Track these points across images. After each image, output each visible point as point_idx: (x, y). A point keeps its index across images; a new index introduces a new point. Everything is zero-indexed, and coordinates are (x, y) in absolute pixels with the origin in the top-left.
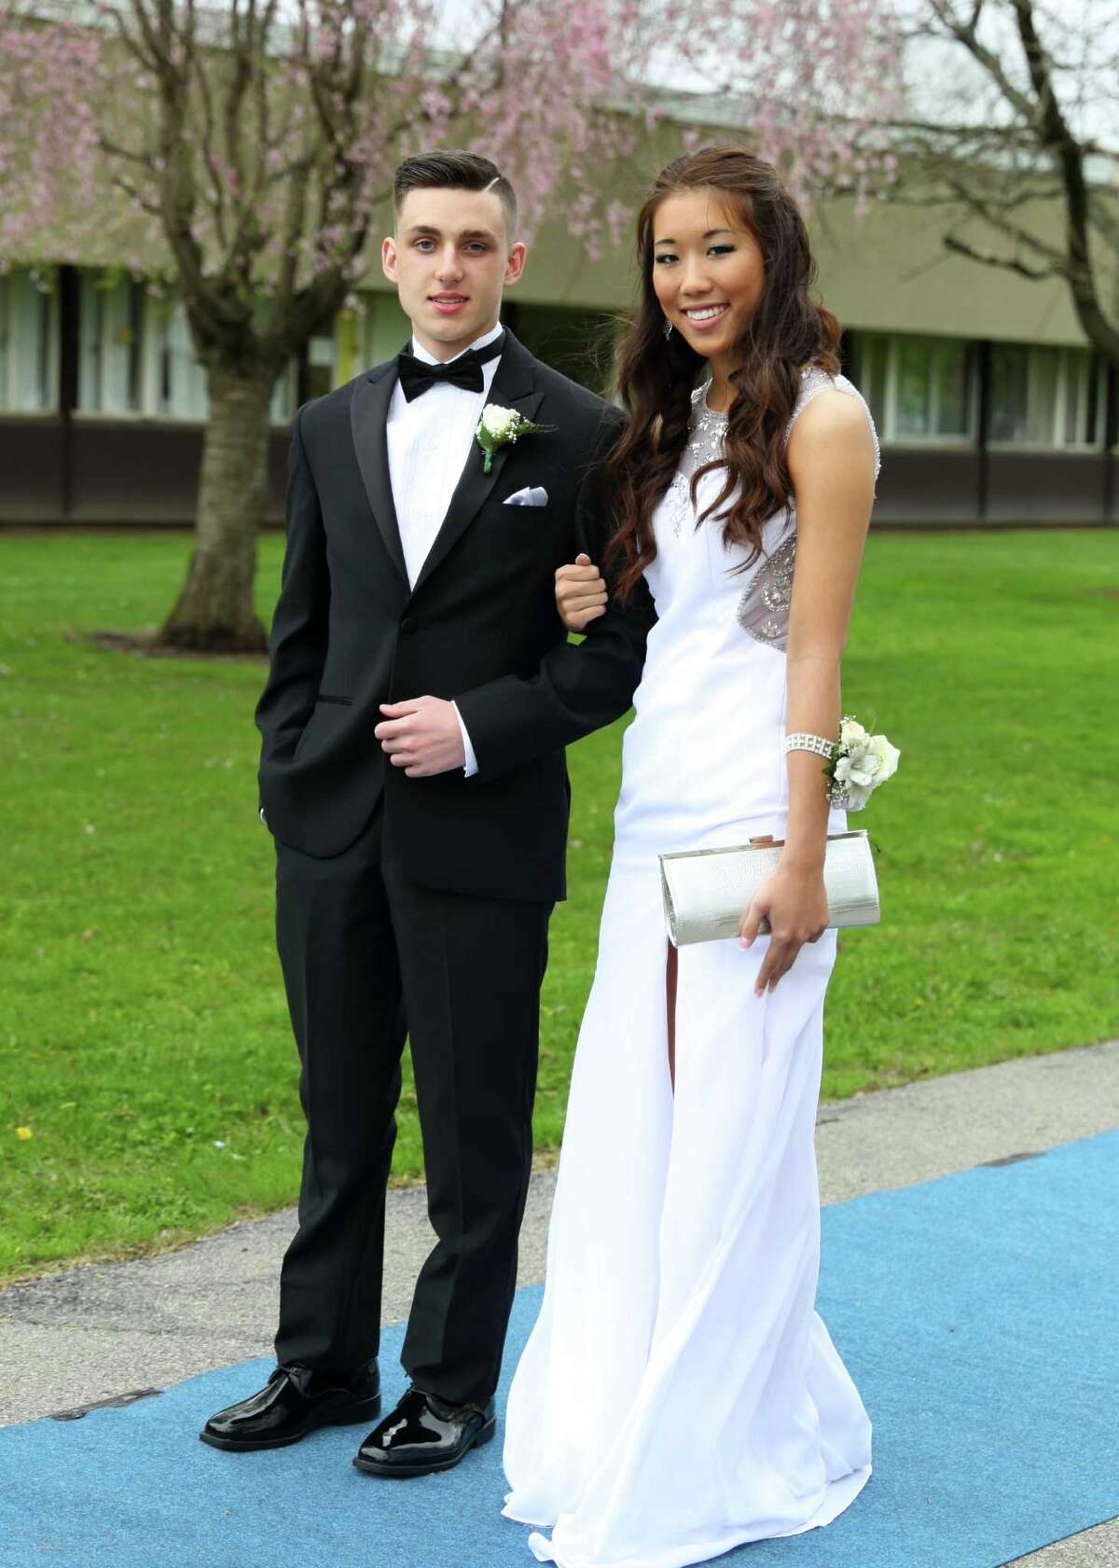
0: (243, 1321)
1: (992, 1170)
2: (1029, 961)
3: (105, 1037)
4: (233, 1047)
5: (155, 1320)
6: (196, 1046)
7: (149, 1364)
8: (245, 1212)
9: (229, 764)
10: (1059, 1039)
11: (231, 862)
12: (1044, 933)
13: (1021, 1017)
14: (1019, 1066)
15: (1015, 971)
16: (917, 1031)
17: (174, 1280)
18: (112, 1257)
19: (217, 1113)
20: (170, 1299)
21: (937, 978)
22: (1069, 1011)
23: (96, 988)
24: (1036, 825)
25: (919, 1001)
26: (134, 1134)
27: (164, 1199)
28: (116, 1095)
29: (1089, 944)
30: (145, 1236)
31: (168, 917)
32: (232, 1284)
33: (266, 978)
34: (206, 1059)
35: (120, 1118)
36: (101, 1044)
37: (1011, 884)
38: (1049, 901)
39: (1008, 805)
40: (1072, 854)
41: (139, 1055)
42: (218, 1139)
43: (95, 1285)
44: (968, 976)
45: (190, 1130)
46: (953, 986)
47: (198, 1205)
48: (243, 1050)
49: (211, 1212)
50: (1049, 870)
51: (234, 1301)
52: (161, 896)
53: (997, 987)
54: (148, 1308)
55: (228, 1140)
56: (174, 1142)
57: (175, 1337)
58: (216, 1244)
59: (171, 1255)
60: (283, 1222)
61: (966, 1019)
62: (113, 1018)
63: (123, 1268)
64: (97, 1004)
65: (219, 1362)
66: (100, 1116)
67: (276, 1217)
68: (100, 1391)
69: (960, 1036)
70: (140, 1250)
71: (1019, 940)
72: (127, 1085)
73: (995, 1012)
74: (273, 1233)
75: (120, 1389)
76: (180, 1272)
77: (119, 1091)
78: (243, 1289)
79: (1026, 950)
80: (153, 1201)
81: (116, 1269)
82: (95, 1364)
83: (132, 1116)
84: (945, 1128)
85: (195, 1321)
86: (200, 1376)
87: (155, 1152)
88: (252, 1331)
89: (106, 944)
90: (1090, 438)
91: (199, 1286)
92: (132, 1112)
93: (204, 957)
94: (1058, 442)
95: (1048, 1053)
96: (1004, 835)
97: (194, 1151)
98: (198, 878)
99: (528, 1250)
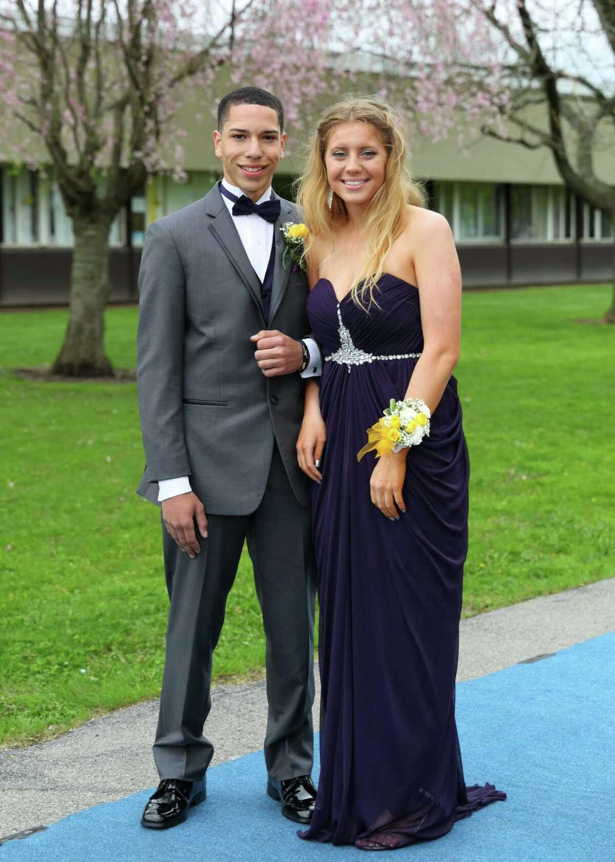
0: (96, 780)
1: (526, 665)
2: (543, 538)
3: (18, 609)
4: (91, 612)
5: (44, 782)
6: (70, 612)
7: (40, 810)
8: (97, 712)
9: (90, 442)
10: (561, 584)
11: (91, 501)
12: (551, 521)
13: (540, 572)
14: (539, 601)
15: (536, 545)
16: (481, 583)
17: (56, 756)
18: (20, 744)
19: (82, 652)
20: (53, 769)
21: (492, 551)
22: (567, 567)
23: (13, 580)
24: (544, 458)
25: (482, 565)
26: (34, 667)
27: (50, 707)
28: (23, 644)
29: (576, 526)
30: (40, 730)
31: (56, 535)
32: (90, 757)
33: (110, 569)
34: (76, 620)
35: (26, 658)
36: (16, 613)
37: (531, 493)
38: (553, 502)
39: (528, 446)
40: (566, 474)
41: (37, 619)
42: (82, 668)
43: (9, 762)
44: (509, 549)
45: (66, 663)
46: (501, 555)
47: (70, 709)
48: (97, 613)
49: (78, 713)
50: (553, 483)
51: (90, 768)
52: (52, 523)
53: (525, 554)
54: (40, 775)
55: (88, 668)
56: (57, 671)
57: (55, 792)
58: (80, 733)
59: (54, 741)
60: (120, 717)
61: (509, 574)
62: (23, 597)
63: (26, 751)
64: (14, 589)
65: (82, 807)
66: (13, 657)
67: (116, 714)
68: (11, 829)
69: (505, 585)
70: (37, 740)
71: (537, 526)
72: (30, 638)
73: (525, 569)
74: (114, 724)
75: (23, 827)
76: (59, 752)
77: (25, 642)
78: (96, 760)
79: (542, 532)
80: (44, 708)
81: (22, 752)
82: (8, 812)
83: (33, 657)
84: (498, 641)
85: (68, 781)
86: (70, 816)
87: (46, 677)
88: (100, 786)
89: (19, 553)
90: (568, 235)
91: (71, 760)
92: (33, 654)
93: (75, 558)
94: (550, 238)
95: (556, 593)
96: (528, 464)
97: (69, 675)
98: (72, 511)
99: (261, 727)
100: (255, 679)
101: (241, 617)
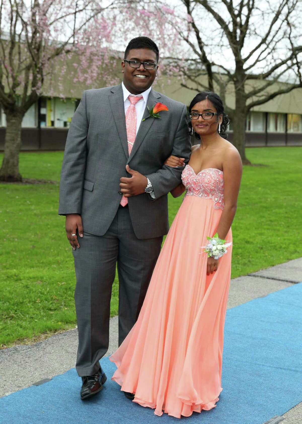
100: (36, 341)
101: (40, 304)
